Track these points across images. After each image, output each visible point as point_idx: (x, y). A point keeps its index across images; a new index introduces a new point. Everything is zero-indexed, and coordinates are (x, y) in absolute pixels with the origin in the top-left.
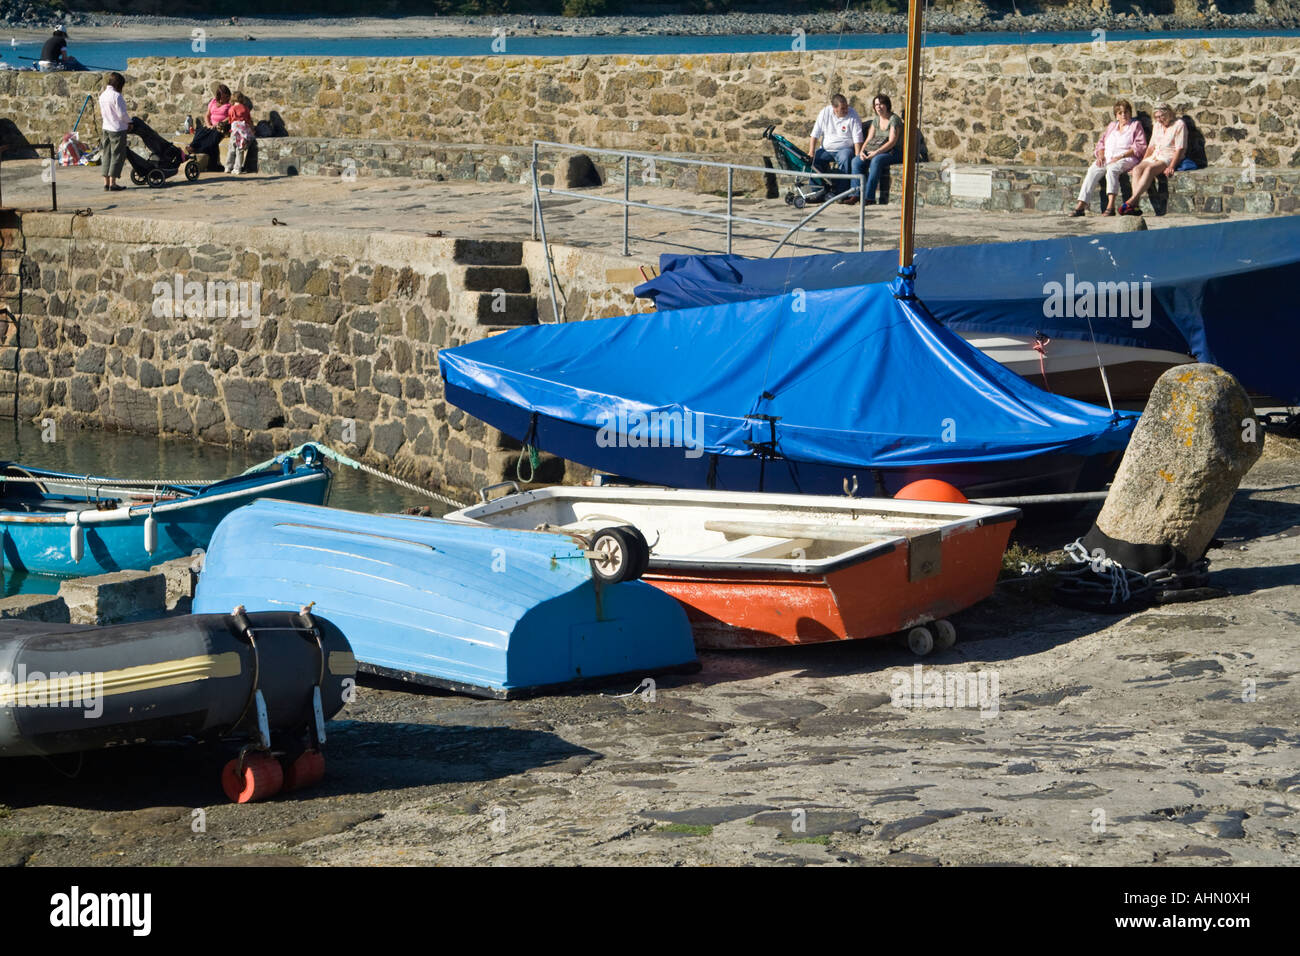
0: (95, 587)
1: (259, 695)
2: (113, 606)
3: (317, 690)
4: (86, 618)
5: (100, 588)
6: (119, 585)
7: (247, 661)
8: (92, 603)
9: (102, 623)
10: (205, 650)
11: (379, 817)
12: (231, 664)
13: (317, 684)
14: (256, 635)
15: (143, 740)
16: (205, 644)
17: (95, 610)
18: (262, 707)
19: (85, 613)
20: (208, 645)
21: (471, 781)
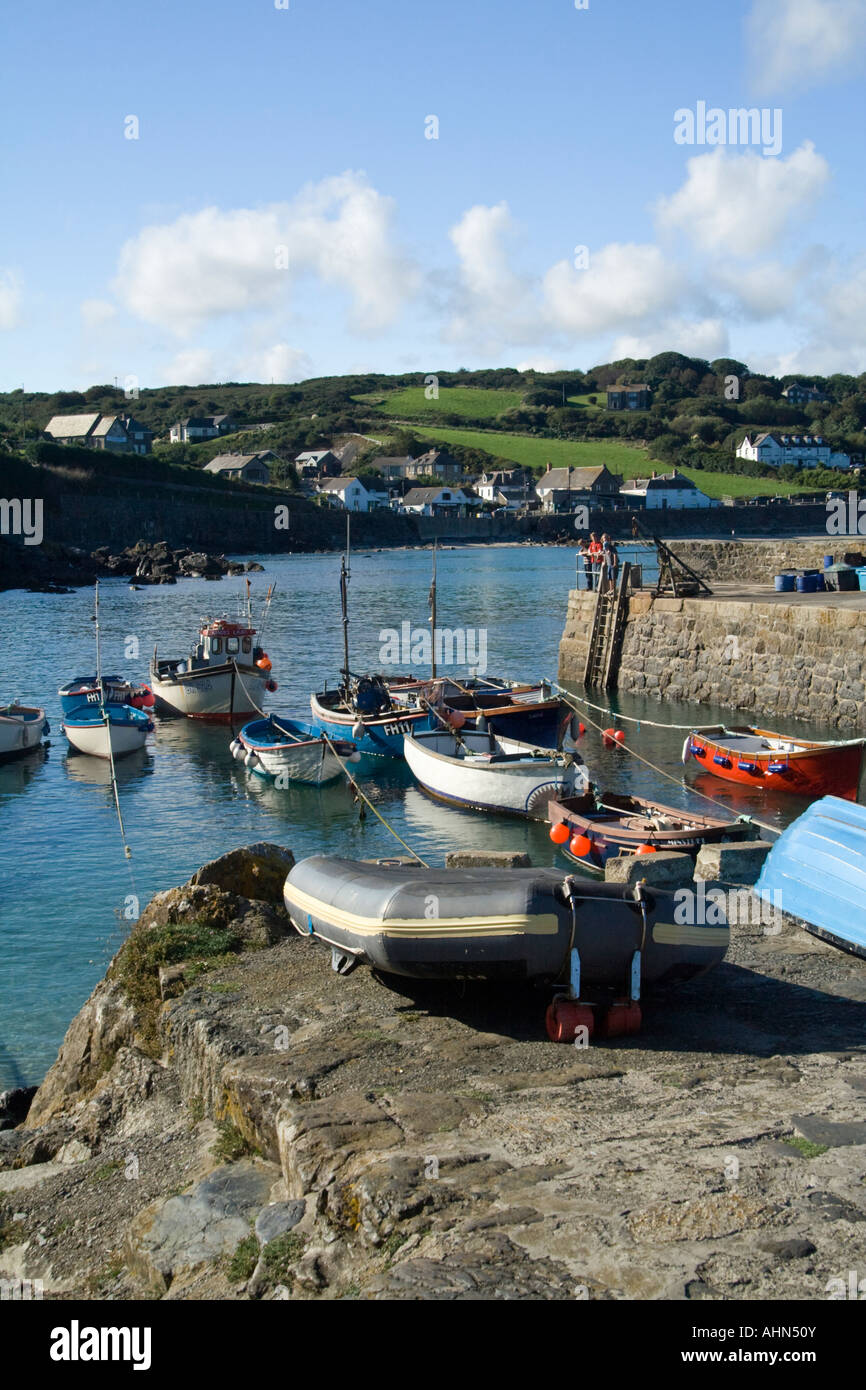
0: (719, 851)
1: (575, 953)
2: (734, 866)
3: (638, 956)
4: (713, 873)
5: (722, 852)
6: (740, 851)
7: (564, 923)
8: (717, 862)
9: (723, 877)
10: (526, 910)
11: (619, 1075)
12: (549, 924)
13: (638, 949)
14: (578, 903)
15: (484, 978)
16: (526, 905)
17: (719, 867)
18: (575, 963)
19: (711, 868)
20: (528, 906)
21: (734, 1053)
